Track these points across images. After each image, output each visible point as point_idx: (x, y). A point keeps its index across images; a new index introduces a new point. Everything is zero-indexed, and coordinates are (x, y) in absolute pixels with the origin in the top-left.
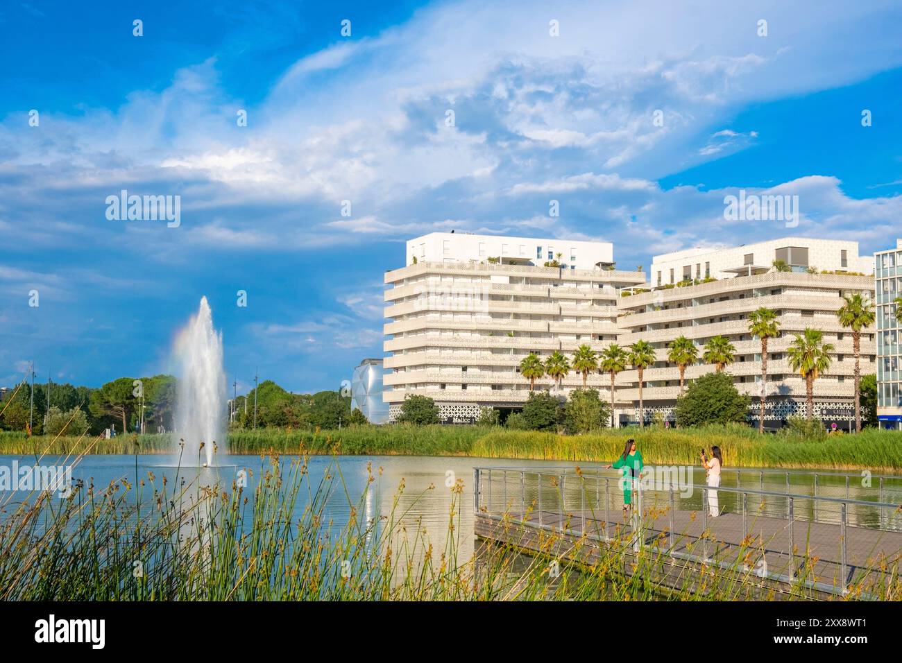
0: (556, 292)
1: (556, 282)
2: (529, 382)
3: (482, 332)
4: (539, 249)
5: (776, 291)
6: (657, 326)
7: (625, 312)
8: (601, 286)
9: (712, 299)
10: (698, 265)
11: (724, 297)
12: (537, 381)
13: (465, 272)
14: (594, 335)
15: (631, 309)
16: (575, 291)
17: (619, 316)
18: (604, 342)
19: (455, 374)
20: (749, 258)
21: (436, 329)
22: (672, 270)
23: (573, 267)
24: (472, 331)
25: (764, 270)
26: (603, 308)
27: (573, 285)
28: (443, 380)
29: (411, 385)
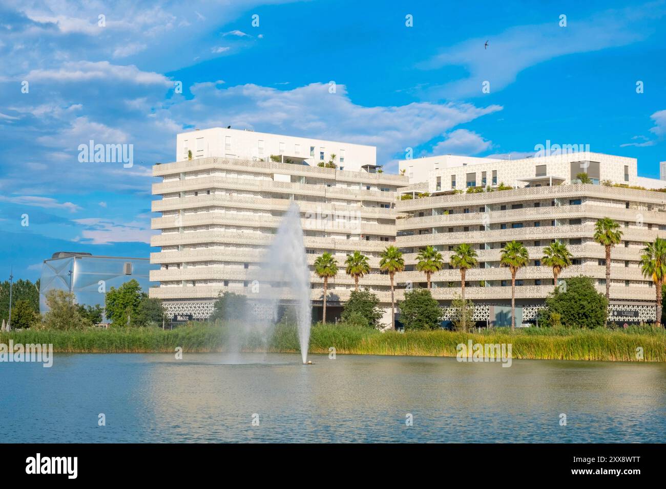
0: (331, 192)
1: (330, 183)
2: (322, 280)
3: (264, 229)
4: (312, 149)
5: (576, 201)
6: (441, 230)
7: (405, 215)
8: (368, 188)
9: (503, 207)
10: (484, 173)
11: (517, 206)
12: (330, 280)
13: (250, 169)
14: (363, 235)
15: (412, 212)
16: (347, 192)
17: (399, 218)
18: (371, 242)
19: (237, 271)
20: (541, 170)
21: (221, 226)
22: (454, 177)
23: (341, 168)
24: (255, 228)
25: (557, 181)
26: (370, 209)
27: (345, 186)
28: (226, 277)
29: (187, 281)
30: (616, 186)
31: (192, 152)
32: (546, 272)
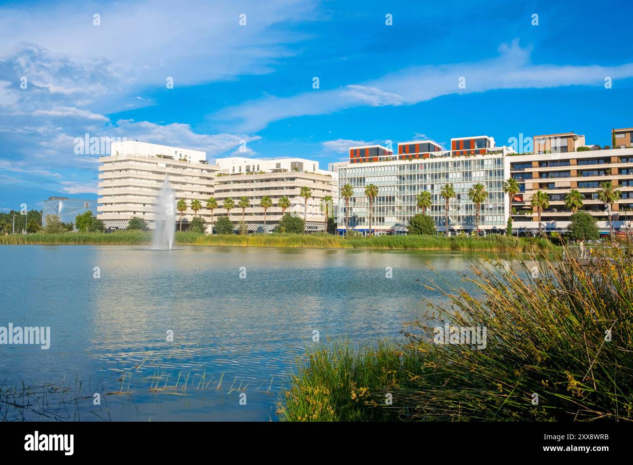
0: (185, 172)
1: (184, 168)
2: (180, 212)
3: (153, 188)
4: (176, 152)
5: (293, 179)
6: (234, 190)
7: (218, 183)
8: (202, 171)
9: (262, 181)
10: (254, 166)
11: (268, 180)
12: (184, 212)
13: (146, 160)
14: (199, 192)
15: (221, 182)
16: (192, 172)
17: (215, 185)
18: (203, 195)
19: (140, 207)
20: (278, 165)
21: (132, 186)
22: (240, 167)
23: (190, 161)
24: (148, 188)
25: (285, 170)
26: (203, 180)
27: (191, 170)
28: (135, 210)
29: (116, 212)
30: (310, 173)
31: (119, 152)
32: (279, 209)
